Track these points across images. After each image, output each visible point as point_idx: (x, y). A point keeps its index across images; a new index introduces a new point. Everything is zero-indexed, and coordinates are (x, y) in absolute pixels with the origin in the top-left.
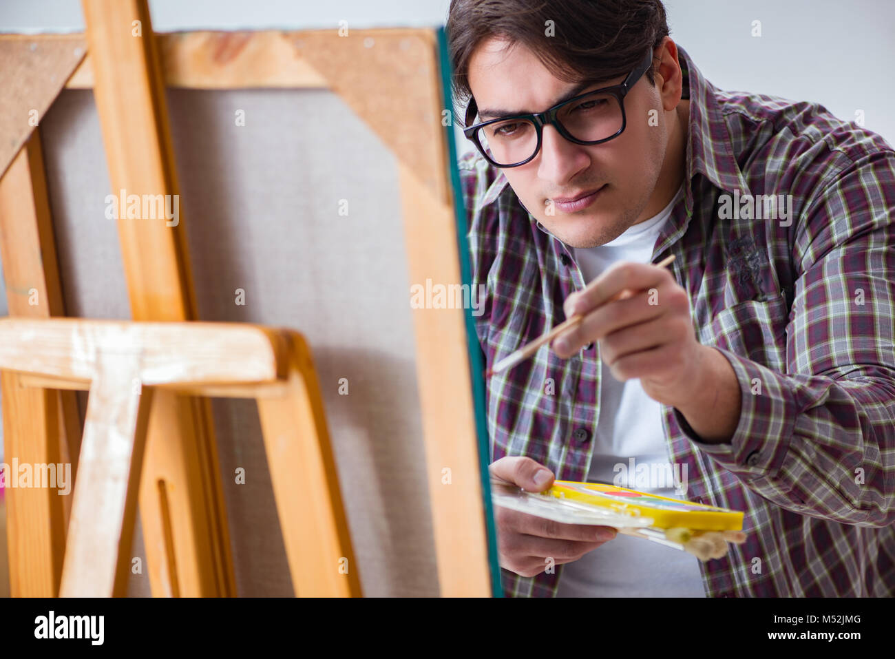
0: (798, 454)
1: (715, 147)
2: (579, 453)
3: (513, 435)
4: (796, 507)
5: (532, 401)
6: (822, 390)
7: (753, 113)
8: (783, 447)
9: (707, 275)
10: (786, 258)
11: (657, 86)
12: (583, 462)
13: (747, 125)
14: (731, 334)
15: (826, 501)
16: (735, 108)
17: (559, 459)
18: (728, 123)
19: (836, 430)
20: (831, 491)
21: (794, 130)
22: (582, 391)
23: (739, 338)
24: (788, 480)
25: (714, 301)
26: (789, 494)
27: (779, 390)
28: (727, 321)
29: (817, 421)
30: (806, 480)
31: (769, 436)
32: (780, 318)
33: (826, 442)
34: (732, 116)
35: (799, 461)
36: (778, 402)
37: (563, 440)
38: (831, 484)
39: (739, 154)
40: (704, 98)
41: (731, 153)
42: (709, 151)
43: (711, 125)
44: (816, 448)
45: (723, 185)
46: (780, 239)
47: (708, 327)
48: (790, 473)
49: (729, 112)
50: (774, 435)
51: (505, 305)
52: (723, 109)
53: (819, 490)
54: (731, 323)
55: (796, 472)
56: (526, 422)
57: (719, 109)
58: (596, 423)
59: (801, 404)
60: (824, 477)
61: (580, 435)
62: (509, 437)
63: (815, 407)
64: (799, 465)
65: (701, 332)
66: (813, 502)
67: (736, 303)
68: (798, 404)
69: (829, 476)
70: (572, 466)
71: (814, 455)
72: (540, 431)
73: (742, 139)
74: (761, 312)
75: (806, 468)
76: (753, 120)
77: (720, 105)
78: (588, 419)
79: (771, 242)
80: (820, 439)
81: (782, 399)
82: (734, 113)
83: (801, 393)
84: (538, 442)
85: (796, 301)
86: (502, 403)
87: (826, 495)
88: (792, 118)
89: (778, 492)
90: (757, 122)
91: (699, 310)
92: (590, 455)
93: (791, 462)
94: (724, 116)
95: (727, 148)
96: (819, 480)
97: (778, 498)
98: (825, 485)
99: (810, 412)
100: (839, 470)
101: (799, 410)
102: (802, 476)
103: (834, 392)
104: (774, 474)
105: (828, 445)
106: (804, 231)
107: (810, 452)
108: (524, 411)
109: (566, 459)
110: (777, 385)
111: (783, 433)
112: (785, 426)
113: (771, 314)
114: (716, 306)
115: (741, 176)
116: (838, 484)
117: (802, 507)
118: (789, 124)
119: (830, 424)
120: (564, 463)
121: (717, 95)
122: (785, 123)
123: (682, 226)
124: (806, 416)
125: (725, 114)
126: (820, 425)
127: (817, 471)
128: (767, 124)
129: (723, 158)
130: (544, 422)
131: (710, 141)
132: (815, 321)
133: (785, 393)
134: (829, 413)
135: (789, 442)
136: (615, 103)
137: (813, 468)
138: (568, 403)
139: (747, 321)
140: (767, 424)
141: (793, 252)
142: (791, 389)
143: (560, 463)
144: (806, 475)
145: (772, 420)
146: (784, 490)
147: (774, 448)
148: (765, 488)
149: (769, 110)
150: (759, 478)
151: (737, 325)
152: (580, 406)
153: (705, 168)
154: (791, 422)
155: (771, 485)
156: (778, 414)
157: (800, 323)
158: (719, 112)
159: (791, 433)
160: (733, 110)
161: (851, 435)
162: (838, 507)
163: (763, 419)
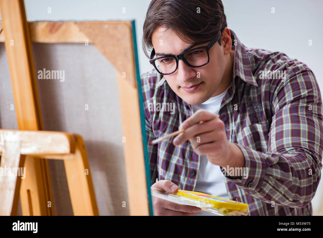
0: (267, 182)
1: (244, 67)
2: (192, 180)
3: (167, 172)
4: (268, 201)
5: (175, 159)
6: (276, 158)
7: (259, 55)
8: (261, 180)
9: (240, 114)
10: (269, 108)
11: (222, 46)
12: (193, 183)
13: (256, 59)
14: (248, 136)
15: (279, 199)
16: (252, 53)
17: (184, 182)
18: (249, 59)
19: (281, 173)
20: (281, 195)
21: (273, 61)
22: (193, 157)
23: (251, 137)
24: (264, 192)
25: (242, 124)
26: (265, 197)
27: (260, 159)
28: (247, 131)
30: (271, 192)
31: (256, 176)
32: (266, 130)
33: (278, 177)
34: (251, 56)
35: (268, 185)
36: (259, 163)
37: (186, 175)
38: (281, 193)
39: (253, 70)
40: (241, 49)
41: (250, 69)
42: (241, 69)
43: (243, 59)
44: (274, 180)
45: (246, 81)
46: (267, 101)
47: (240, 134)
48: (265, 189)
49: (250, 55)
50: (258, 175)
51: (165, 124)
52: (248, 53)
53: (276, 195)
54: (249, 131)
55: (267, 189)
56: (172, 168)
57: (246, 53)
58: (198, 169)
59: (268, 164)
60: (278, 190)
61: (192, 173)
62: (166, 173)
63: (273, 165)
64: (268, 186)
65: (238, 135)
66: (274, 200)
67: (250, 124)
68: (267, 164)
69: (280, 190)
70: (189, 184)
71: (274, 182)
72: (177, 171)
73: (254, 64)
74: (260, 128)
75: (271, 187)
76: (259, 58)
77: (247, 52)
78: (195, 167)
79: (263, 102)
80: (275, 176)
81: (261, 162)
82: (252, 55)
83: (268, 159)
84: (177, 175)
85: (272, 124)
86: (163, 161)
87: (279, 197)
88: (273, 57)
89: (260, 196)
90: (260, 58)
91: (237, 127)
92: (196, 181)
93: (265, 185)
94: (248, 56)
95: (248, 68)
96: (276, 191)
97: (261, 198)
98: (278, 193)
99: (271, 166)
100: (283, 188)
101: (267, 166)
102: (269, 191)
103: (280, 159)
104: (258, 190)
105: (279, 178)
106: (276, 98)
107: (272, 182)
108: (171, 164)
109: (187, 182)
110: (259, 157)
111: (262, 175)
112: (262, 172)
113: (263, 129)
114: (243, 126)
115: (253, 78)
116: (283, 193)
117: (270, 201)
118: (272, 59)
119: (279, 171)
120: (186, 183)
121: (246, 49)
122: (270, 59)
123: (231, 96)
124: (270, 168)
125: (248, 55)
126: (275, 171)
127: (275, 189)
128: (264, 59)
129: (247, 71)
130: (179, 168)
131: (242, 65)
132: (279, 131)
133: (262, 159)
134: (279, 167)
135: (264, 178)
136: (205, 52)
137: (274, 187)
138: (188, 161)
139: (254, 131)
140: (255, 171)
141: (272, 106)
142: (264, 158)
143: (184, 183)
144: (271, 190)
145: (257, 170)
146: (263, 195)
147: (258, 180)
148: (255, 195)
149: (265, 54)
150: (253, 191)
151: (250, 132)
152: (192, 162)
153: (239, 74)
154: (264, 170)
155: (258, 194)
156: (259, 167)
157: (273, 132)
158: (246, 55)
159: (265, 175)
160: (251, 54)
161: (287, 174)
162: (284, 201)
163: (254, 170)
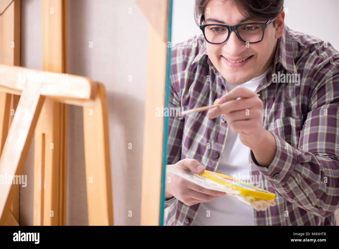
0: (294, 179)
1: (286, 53)
2: (213, 162)
3: (190, 151)
4: (290, 200)
5: (200, 138)
6: (309, 157)
7: (303, 43)
8: (288, 175)
10: (306, 103)
11: (275, 28)
12: (215, 165)
13: (300, 47)
14: (280, 128)
15: (302, 200)
16: (296, 39)
17: (206, 163)
18: (293, 45)
19: (311, 173)
20: (305, 197)
21: (318, 53)
22: (218, 138)
23: (283, 130)
24: (288, 188)
26: (288, 194)
27: (292, 153)
28: (279, 123)
29: (304, 168)
30: (296, 189)
31: (284, 169)
32: (299, 126)
33: (306, 176)
34: (294, 42)
35: (294, 181)
36: (290, 157)
37: (208, 155)
38: (305, 194)
39: (295, 58)
40: (285, 33)
41: (292, 57)
42: (284, 55)
43: (287, 45)
44: (302, 178)
45: (288, 69)
46: (305, 96)
47: (272, 124)
48: (289, 185)
49: (293, 40)
50: (286, 169)
52: (292, 39)
53: (300, 195)
54: (281, 124)
55: (292, 185)
56: (195, 147)
57: (290, 38)
58: (222, 151)
59: (299, 160)
60: (303, 191)
61: (215, 155)
62: (188, 151)
63: (305, 163)
64: (294, 183)
65: (269, 125)
66: (297, 199)
69: (305, 191)
70: (210, 166)
71: (300, 181)
72: (200, 151)
73: (297, 52)
74: (293, 122)
75: (296, 185)
76: (302, 46)
77: (290, 37)
78: (220, 149)
79: (301, 96)
80: (303, 175)
81: (292, 156)
82: (295, 41)
83: (300, 156)
84: (199, 155)
85: (307, 121)
87: (302, 198)
88: (318, 48)
89: (284, 192)
90: (303, 46)
91: (270, 116)
92: (218, 163)
93: (290, 181)
94: (291, 42)
95: (291, 55)
96: (301, 191)
98: (303, 194)
99: (302, 164)
100: (309, 189)
101: (298, 162)
102: (294, 187)
103: (313, 159)
104: (283, 184)
105: (306, 178)
106: (315, 95)
107: (299, 179)
108: (195, 142)
109: (208, 163)
110: (292, 151)
111: (290, 169)
112: (291, 167)
113: (296, 124)
114: (277, 116)
115: (295, 66)
116: (308, 195)
117: (292, 200)
118: (316, 50)
119: (309, 170)
120: (207, 165)
121: (290, 33)
122: (315, 49)
124: (300, 165)
125: (292, 41)
126: (305, 170)
128: (307, 48)
129: (289, 58)
130: (202, 148)
131: (285, 50)
133: (294, 154)
134: (309, 166)
135: (292, 173)
137: (299, 186)
138: (213, 142)
139: (287, 124)
140: (284, 164)
141: (309, 102)
142: (297, 153)
144: (296, 188)
145: (286, 163)
146: (286, 191)
147: (285, 174)
148: (279, 189)
149: (310, 43)
150: (278, 184)
151: (283, 125)
152: (217, 144)
153: (282, 61)
154: (294, 166)
155: (282, 188)
156: (289, 161)
157: (307, 131)
158: (290, 40)
159: (293, 170)
160: (295, 40)
161: (316, 176)
162: (306, 204)
163: (283, 162)
